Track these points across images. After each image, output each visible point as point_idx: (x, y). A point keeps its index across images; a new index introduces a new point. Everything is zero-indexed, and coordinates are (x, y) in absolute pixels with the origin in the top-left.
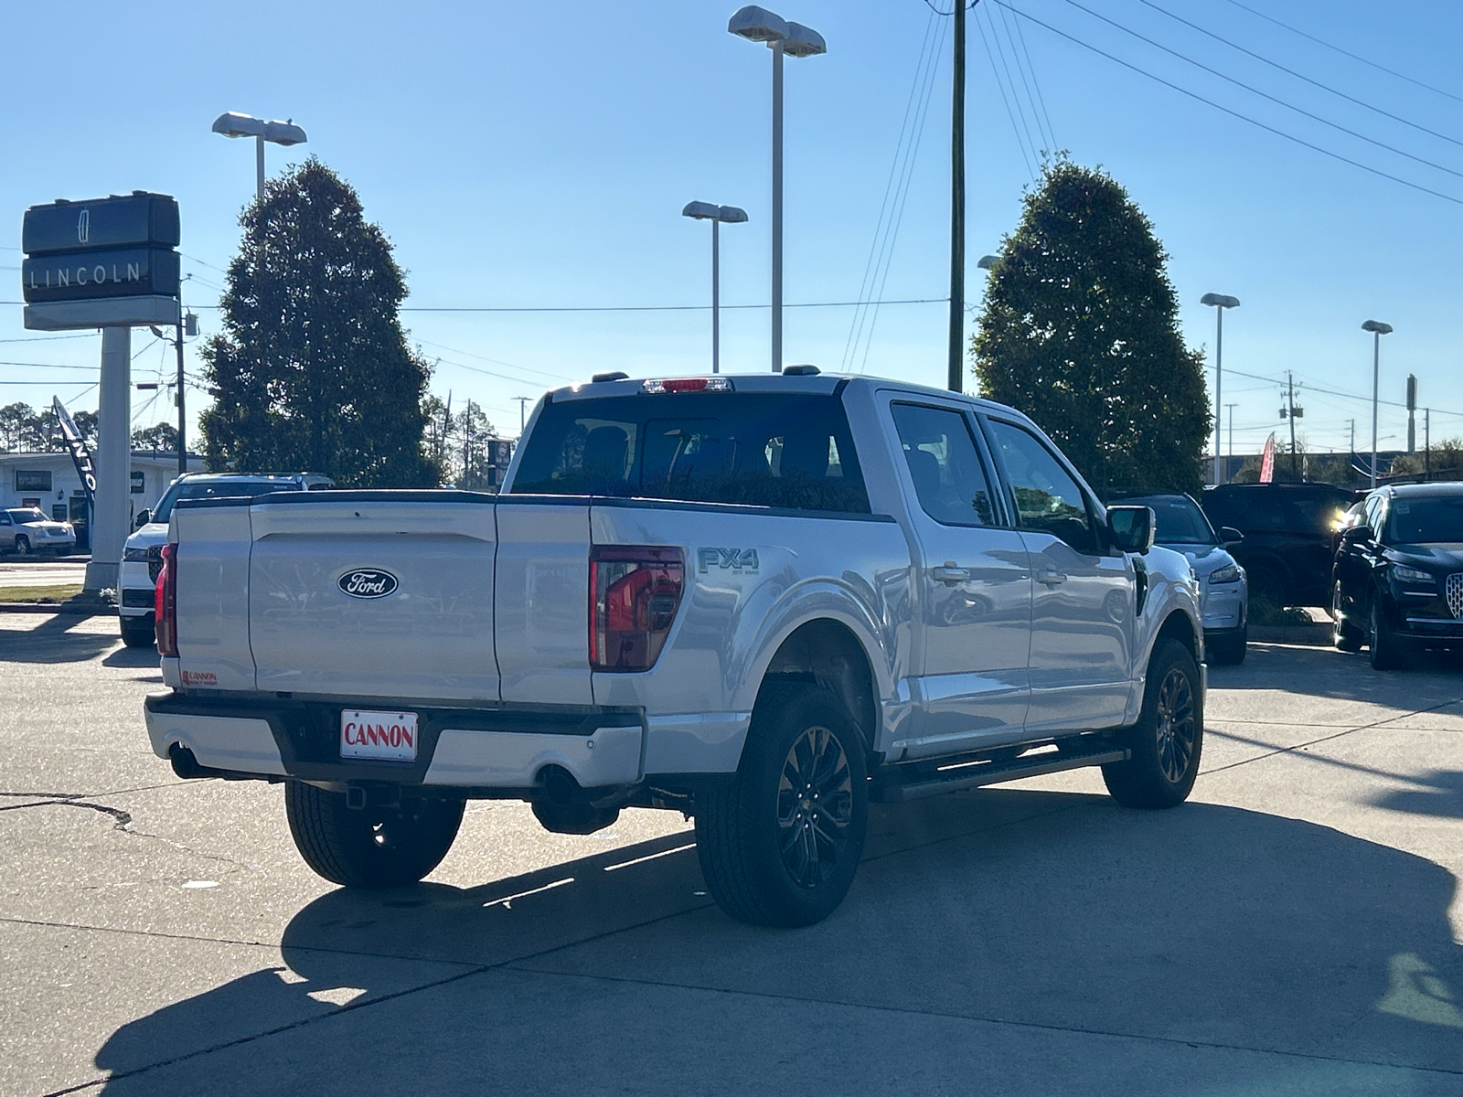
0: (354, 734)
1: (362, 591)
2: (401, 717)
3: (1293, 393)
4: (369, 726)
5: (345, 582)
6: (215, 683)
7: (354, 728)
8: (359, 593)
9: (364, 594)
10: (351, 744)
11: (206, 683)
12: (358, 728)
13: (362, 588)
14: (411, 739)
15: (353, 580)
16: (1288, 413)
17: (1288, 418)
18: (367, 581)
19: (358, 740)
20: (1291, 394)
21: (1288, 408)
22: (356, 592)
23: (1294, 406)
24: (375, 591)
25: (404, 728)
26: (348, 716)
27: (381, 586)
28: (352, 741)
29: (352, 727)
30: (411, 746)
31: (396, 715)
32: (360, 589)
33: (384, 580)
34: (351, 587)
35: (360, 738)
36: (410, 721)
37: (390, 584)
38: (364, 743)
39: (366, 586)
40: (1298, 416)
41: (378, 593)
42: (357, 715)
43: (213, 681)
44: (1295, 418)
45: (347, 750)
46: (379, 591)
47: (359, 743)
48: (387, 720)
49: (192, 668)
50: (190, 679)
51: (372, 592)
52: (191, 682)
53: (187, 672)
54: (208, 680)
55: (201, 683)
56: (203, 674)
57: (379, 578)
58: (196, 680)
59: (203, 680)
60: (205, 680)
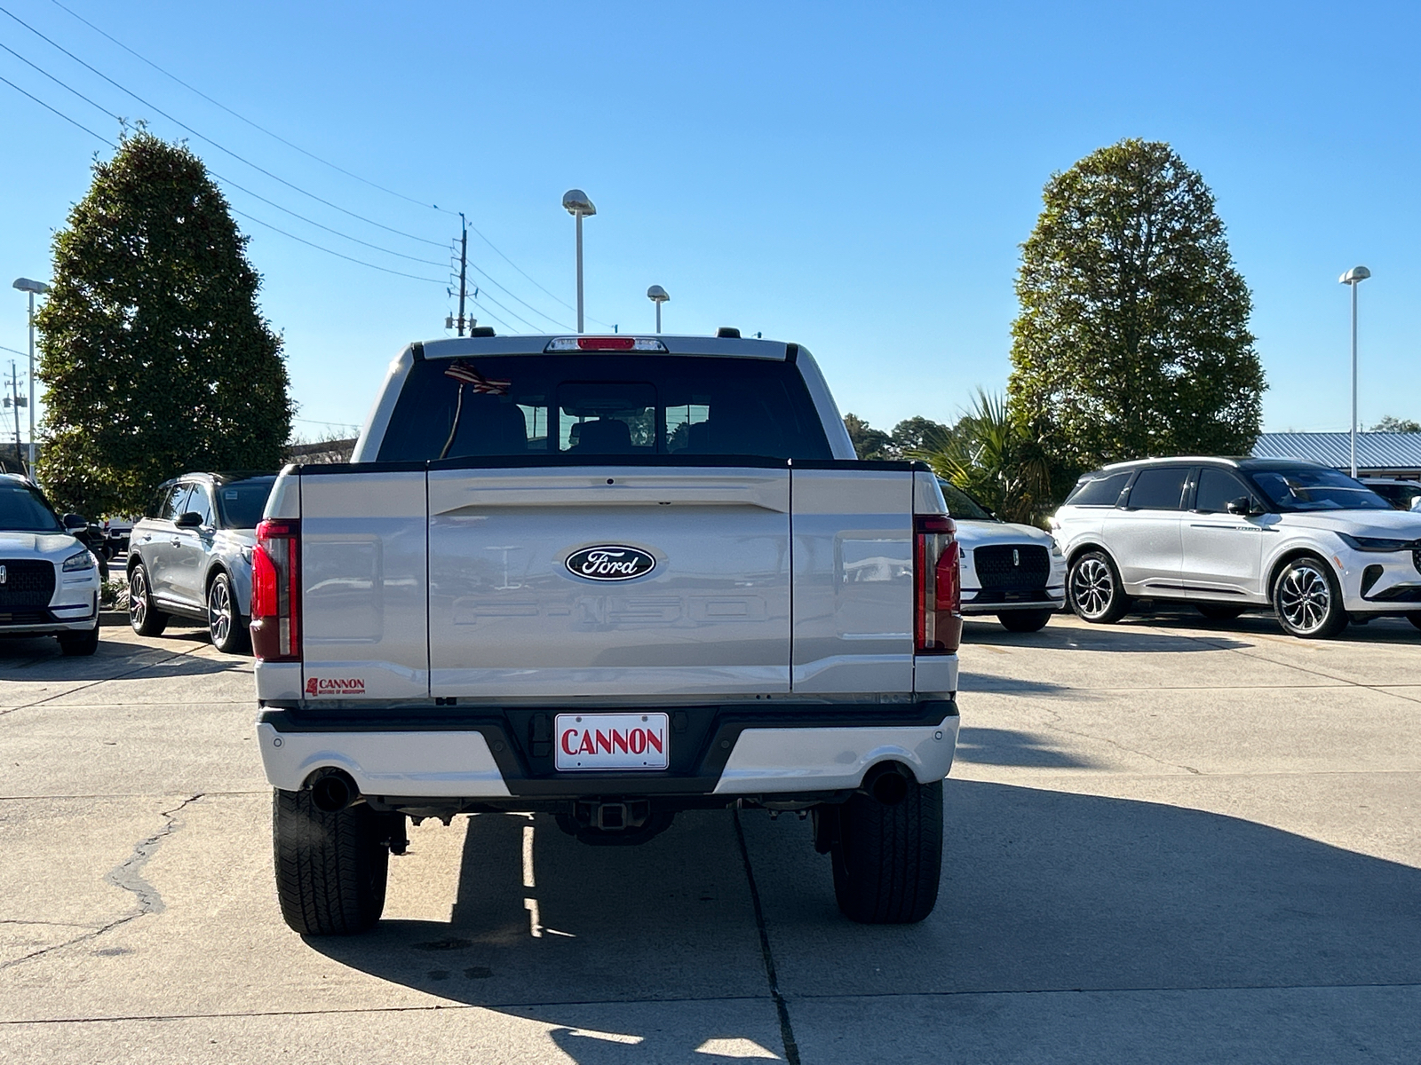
0: (575, 742)
1: (605, 572)
2: (645, 719)
3: (17, 382)
4: (598, 731)
5: (578, 562)
6: (364, 691)
7: (576, 734)
8: (600, 575)
9: (608, 575)
10: (568, 752)
11: (344, 692)
12: (581, 735)
13: (605, 568)
14: (661, 744)
15: (590, 558)
16: (12, 402)
17: (12, 407)
18: (611, 559)
19: (581, 749)
20: (14, 384)
21: (12, 397)
22: (595, 573)
23: (18, 396)
24: (624, 572)
25: (649, 732)
26: (563, 722)
27: (631, 566)
28: (574, 751)
29: (573, 733)
30: (661, 752)
31: (639, 716)
32: (601, 570)
33: (636, 559)
34: (588, 568)
35: (585, 746)
36: (658, 724)
37: (644, 564)
38: (591, 750)
39: (609, 567)
40: (23, 406)
41: (628, 574)
42: (579, 720)
43: (361, 688)
44: (19, 407)
45: (563, 761)
46: (629, 571)
47: (583, 752)
48: (625, 723)
49: (323, 674)
50: (319, 688)
51: (618, 573)
52: (320, 692)
53: (316, 680)
54: (349, 688)
55: (338, 692)
56: (343, 682)
57: (629, 556)
58: (330, 688)
59: (341, 689)
60: (344, 688)
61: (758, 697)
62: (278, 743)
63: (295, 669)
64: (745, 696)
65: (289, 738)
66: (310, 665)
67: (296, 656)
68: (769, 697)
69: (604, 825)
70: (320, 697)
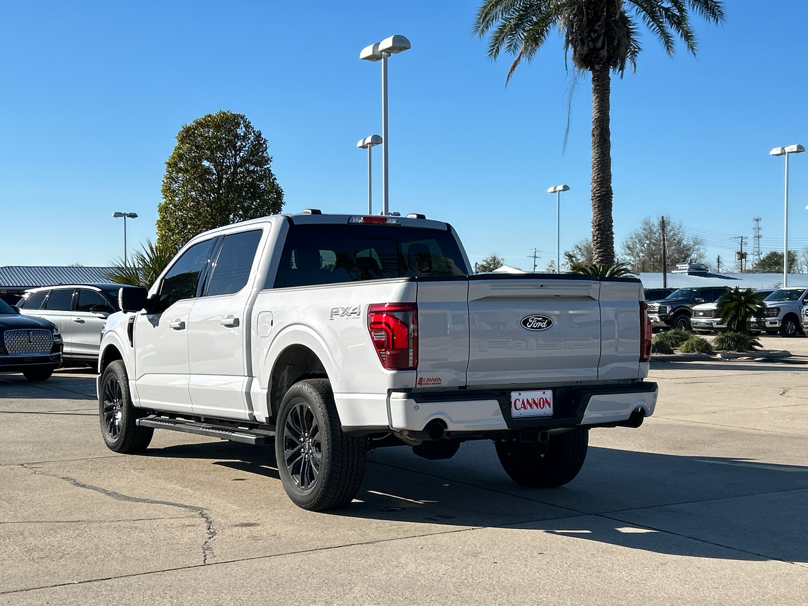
0: (519, 404)
1: (535, 327)
2: (544, 393)
4: (527, 399)
5: (525, 322)
6: (440, 383)
7: (519, 401)
9: (537, 328)
10: (516, 409)
11: (433, 384)
12: (521, 401)
13: (535, 325)
14: (550, 404)
15: (530, 321)
18: (538, 321)
19: (521, 407)
22: (532, 327)
25: (546, 398)
26: (514, 395)
27: (545, 323)
31: (542, 392)
32: (534, 326)
33: (547, 321)
34: (529, 325)
35: (523, 406)
36: (549, 395)
37: (550, 322)
39: (537, 324)
41: (543, 328)
42: (519, 394)
43: (440, 382)
45: (514, 412)
46: (544, 326)
47: (522, 409)
48: (536, 395)
49: (425, 376)
50: (423, 383)
51: (540, 327)
52: (424, 384)
53: (422, 378)
54: (435, 382)
55: (430, 384)
56: (433, 379)
57: (545, 319)
58: (427, 382)
59: (432, 382)
60: (433, 382)
61: (577, 382)
62: (417, 408)
63: (413, 374)
64: (572, 382)
65: (420, 405)
66: (420, 372)
67: (415, 368)
68: (581, 382)
69: (541, 440)
70: (423, 386)
